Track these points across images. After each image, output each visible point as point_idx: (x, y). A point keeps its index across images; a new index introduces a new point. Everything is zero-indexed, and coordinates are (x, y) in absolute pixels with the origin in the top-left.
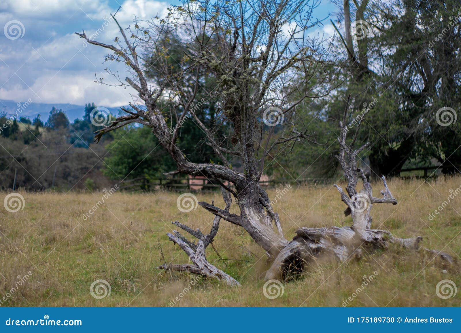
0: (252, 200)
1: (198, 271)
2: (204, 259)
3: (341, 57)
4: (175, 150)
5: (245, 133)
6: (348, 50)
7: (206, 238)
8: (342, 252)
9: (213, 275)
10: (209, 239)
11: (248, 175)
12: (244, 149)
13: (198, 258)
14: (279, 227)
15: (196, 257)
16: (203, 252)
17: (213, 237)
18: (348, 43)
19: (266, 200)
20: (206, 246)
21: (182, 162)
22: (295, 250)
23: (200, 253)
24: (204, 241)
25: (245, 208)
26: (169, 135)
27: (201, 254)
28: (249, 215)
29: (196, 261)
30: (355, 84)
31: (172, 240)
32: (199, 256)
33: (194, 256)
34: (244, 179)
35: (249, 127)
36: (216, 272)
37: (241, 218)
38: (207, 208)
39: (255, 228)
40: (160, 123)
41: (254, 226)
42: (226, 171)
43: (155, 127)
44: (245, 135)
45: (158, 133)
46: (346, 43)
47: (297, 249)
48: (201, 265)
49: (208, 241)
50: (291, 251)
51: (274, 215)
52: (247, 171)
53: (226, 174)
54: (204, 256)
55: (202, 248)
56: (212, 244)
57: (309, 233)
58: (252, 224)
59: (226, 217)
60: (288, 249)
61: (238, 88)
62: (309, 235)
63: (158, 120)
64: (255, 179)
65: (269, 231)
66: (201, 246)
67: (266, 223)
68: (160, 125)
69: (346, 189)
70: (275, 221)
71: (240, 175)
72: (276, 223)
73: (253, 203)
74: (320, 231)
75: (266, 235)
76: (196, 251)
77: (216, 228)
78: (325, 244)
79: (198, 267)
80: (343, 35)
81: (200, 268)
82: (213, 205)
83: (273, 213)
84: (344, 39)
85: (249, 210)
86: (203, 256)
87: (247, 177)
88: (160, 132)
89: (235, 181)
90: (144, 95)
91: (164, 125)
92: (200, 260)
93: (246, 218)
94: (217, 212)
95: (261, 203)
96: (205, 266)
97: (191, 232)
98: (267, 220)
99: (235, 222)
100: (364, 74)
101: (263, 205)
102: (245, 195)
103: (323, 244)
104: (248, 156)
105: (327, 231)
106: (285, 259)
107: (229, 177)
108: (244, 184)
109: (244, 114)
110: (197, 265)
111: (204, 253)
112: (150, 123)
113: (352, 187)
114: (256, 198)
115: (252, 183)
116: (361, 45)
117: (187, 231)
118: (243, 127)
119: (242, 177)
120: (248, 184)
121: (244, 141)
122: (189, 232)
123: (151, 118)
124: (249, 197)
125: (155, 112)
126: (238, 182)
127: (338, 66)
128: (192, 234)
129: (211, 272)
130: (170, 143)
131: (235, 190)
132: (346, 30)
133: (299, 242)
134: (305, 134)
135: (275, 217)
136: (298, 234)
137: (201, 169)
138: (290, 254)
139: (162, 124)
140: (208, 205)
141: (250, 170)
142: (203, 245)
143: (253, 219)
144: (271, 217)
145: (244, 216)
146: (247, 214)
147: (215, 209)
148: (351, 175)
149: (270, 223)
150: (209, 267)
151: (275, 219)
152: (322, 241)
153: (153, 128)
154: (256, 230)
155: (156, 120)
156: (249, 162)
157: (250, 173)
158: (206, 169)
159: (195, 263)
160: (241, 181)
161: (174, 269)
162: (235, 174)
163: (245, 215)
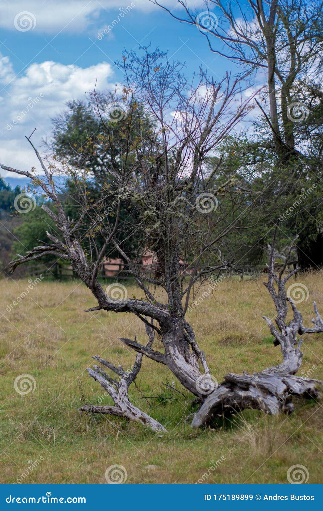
0: (177, 338)
1: (120, 413)
2: (127, 400)
3: (266, 136)
4: (96, 286)
5: (169, 268)
6: (273, 129)
7: (128, 376)
8: (273, 404)
9: (137, 418)
10: (132, 377)
11: (172, 311)
12: (168, 284)
13: (120, 399)
14: (205, 367)
15: (118, 398)
16: (126, 392)
17: (136, 374)
18: (272, 123)
19: (191, 336)
20: (128, 385)
21: (102, 299)
22: (224, 397)
23: (123, 393)
24: (127, 379)
25: (170, 347)
26: (89, 270)
27: (123, 395)
28: (174, 354)
29: (118, 402)
30: (281, 166)
31: (93, 377)
32: (121, 397)
33: (117, 396)
34: (168, 316)
35: (174, 260)
36: (140, 416)
37: (166, 357)
38: (130, 345)
39: (180, 368)
40: (79, 256)
41: (179, 366)
42: (149, 307)
43: (74, 261)
44: (169, 269)
45: (77, 267)
46: (271, 122)
47: (225, 396)
48: (124, 407)
49: (131, 379)
50: (219, 397)
51: (200, 354)
52: (172, 307)
53: (149, 311)
54: (127, 396)
55: (125, 388)
56: (135, 382)
57: (238, 379)
58: (177, 364)
59: (150, 355)
60: (216, 395)
61: (162, 223)
62: (238, 382)
63: (77, 253)
64: (180, 316)
65: (195, 372)
66: (124, 386)
67: (192, 363)
68: (79, 259)
69: (276, 321)
70: (201, 360)
71: (164, 312)
72: (202, 362)
73: (178, 341)
74: (249, 379)
75: (192, 376)
76: (118, 391)
77: (139, 366)
78: (255, 393)
79: (121, 410)
80: (267, 114)
81: (123, 410)
82: (135, 342)
83: (199, 351)
84: (269, 117)
85: (174, 349)
86: (125, 397)
87: (172, 313)
88: (79, 266)
89: (159, 318)
90: (63, 226)
91: (83, 258)
92: (123, 402)
93: (171, 357)
94: (140, 349)
95: (186, 340)
96: (128, 408)
97: (112, 368)
98: (193, 360)
99: (159, 360)
100: (291, 155)
101: (188, 342)
102: (170, 332)
103: (253, 393)
104: (173, 291)
105: (257, 379)
106: (213, 405)
107: (152, 313)
108: (168, 322)
109: (169, 248)
110: (119, 407)
111: (127, 394)
112: (69, 256)
113: (282, 319)
114: (181, 336)
115: (176, 320)
116: (287, 125)
117: (108, 367)
118: (167, 261)
119: (166, 314)
120: (172, 321)
121: (168, 276)
122: (111, 368)
123: (69, 251)
124: (174, 335)
125: (73, 244)
126: (161, 319)
127: (262, 146)
128: (114, 370)
129: (134, 414)
130: (90, 278)
131: (159, 327)
132: (271, 108)
133: (227, 388)
134: (232, 263)
135: (201, 356)
136: (226, 380)
137: (123, 306)
138: (218, 400)
139: (81, 258)
140: (131, 342)
141: (175, 305)
142: (126, 385)
143: (178, 358)
144: (197, 355)
145: (169, 356)
146: (172, 354)
147: (138, 346)
148: (281, 306)
149: (197, 363)
150: (132, 409)
151: (201, 358)
152: (252, 389)
153: (72, 261)
154: (181, 371)
155: (75, 253)
156: (173, 297)
157: (175, 308)
158: (129, 306)
159: (117, 405)
160: (166, 318)
161: (95, 412)
162: (159, 311)
163: (170, 354)
